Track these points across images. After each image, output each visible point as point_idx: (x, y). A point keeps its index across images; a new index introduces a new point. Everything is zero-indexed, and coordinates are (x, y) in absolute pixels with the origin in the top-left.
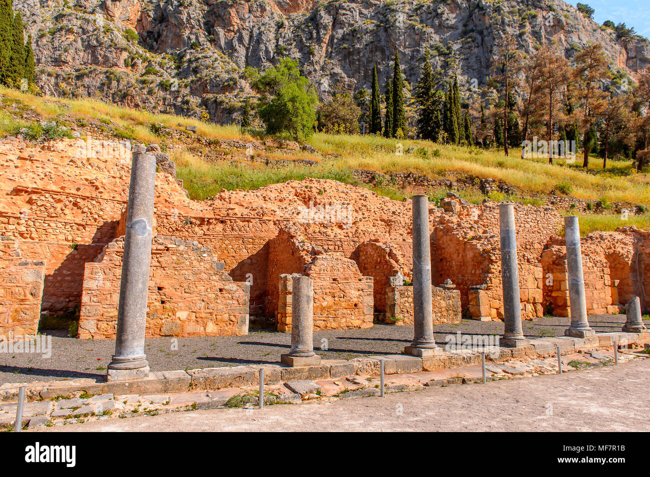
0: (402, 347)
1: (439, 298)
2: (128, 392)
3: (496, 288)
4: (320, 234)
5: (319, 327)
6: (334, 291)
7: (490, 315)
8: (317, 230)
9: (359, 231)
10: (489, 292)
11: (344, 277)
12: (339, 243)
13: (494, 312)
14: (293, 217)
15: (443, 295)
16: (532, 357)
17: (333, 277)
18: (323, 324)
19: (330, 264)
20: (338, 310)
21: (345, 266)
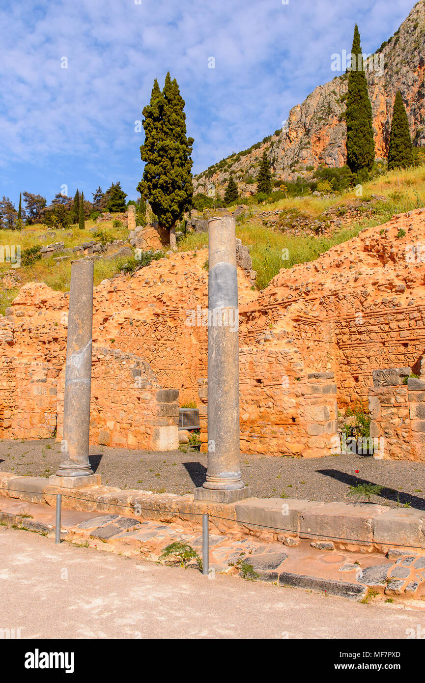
6: (258, 398)
17: (256, 378)
18: (246, 446)
19: (249, 359)
20: (266, 427)
21: (273, 359)
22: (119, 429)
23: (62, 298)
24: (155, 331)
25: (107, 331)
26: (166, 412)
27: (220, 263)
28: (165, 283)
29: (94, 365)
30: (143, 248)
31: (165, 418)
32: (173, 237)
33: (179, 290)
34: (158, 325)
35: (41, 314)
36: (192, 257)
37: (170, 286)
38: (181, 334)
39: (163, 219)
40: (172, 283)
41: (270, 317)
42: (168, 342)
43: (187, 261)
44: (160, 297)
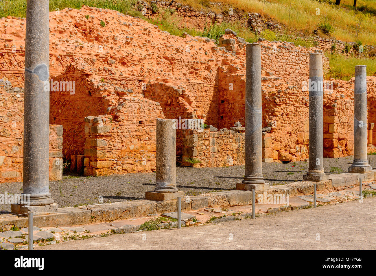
0: (234, 183)
1: (231, 140)
2: (46, 225)
3: (278, 131)
4: (104, 72)
5: (126, 170)
6: (140, 134)
7: (272, 157)
8: (102, 67)
9: (145, 70)
10: (272, 135)
11: (149, 119)
12: (124, 82)
13: (276, 153)
14: (75, 52)
15: (235, 138)
16: (330, 190)
21: (151, 108)
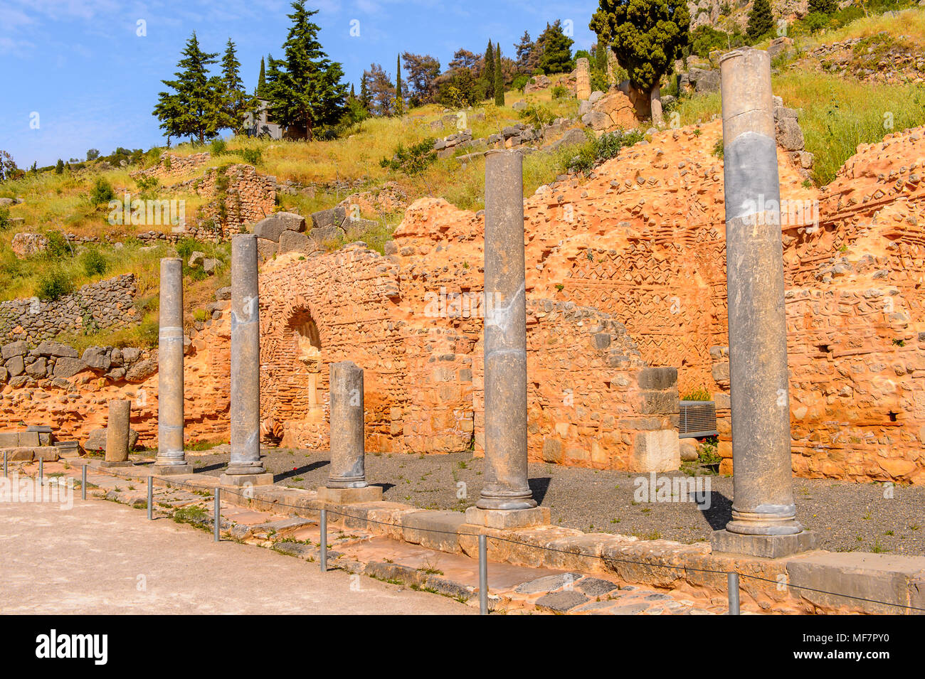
17: (817, 343)
18: (803, 465)
19: (804, 309)
20: (839, 430)
21: (849, 308)
22: (576, 435)
23: (473, 221)
24: (632, 268)
25: (549, 271)
26: (656, 406)
27: (744, 135)
28: (647, 184)
29: (531, 329)
30: (604, 129)
31: (655, 417)
32: (656, 106)
33: (671, 195)
34: (637, 257)
35: (441, 249)
36: (692, 136)
37: (655, 190)
38: (678, 271)
39: (637, 75)
40: (658, 184)
41: (841, 234)
42: (654, 287)
43: (684, 144)
44: (638, 209)
